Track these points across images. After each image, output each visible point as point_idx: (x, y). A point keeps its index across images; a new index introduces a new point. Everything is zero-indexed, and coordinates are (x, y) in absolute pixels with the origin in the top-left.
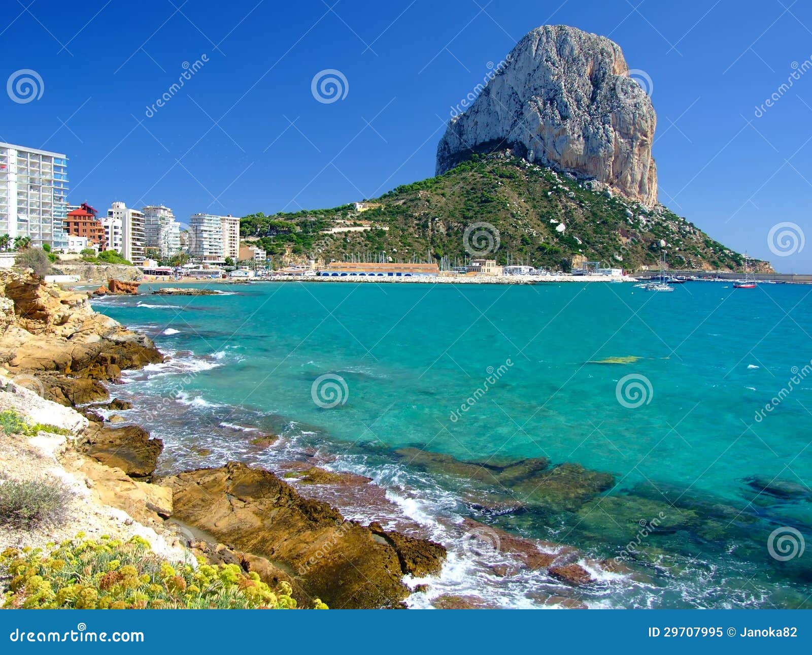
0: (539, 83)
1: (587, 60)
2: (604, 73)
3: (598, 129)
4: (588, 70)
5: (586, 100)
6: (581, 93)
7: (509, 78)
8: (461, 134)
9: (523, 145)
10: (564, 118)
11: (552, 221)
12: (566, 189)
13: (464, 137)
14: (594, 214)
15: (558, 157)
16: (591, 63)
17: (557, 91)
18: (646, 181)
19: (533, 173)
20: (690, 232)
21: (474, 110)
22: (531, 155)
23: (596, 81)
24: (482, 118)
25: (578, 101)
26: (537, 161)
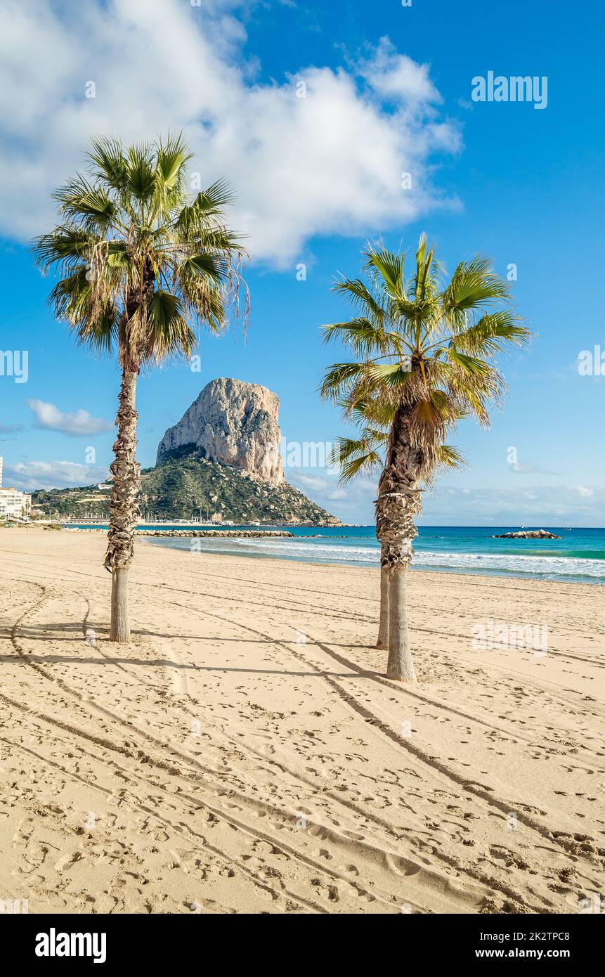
0: (215, 412)
1: (243, 399)
2: (253, 407)
3: (245, 441)
4: (244, 405)
5: (240, 424)
6: (238, 419)
7: (200, 407)
8: (172, 438)
9: (204, 449)
10: (227, 434)
11: (211, 495)
12: (224, 475)
13: (174, 441)
14: (237, 491)
15: (223, 457)
16: (245, 401)
17: (225, 418)
18: (274, 470)
19: (206, 466)
20: (294, 501)
21: (181, 424)
22: (208, 456)
23: (248, 413)
24: (184, 430)
25: (236, 424)
26: (211, 459)
